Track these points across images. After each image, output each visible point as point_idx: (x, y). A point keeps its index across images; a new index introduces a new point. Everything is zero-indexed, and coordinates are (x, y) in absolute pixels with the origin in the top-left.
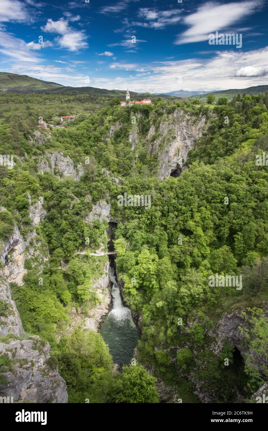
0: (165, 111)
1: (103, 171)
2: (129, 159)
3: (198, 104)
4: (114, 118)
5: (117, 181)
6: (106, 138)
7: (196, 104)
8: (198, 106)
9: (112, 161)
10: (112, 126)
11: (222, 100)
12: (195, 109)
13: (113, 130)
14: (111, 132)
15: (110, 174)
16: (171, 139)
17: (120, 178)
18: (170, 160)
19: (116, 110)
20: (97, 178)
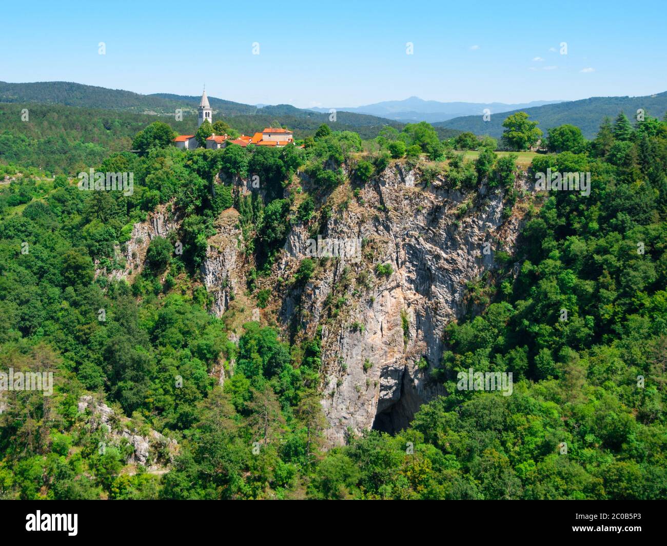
0: (344, 173)
1: (83, 405)
2: (202, 357)
3: (472, 148)
4: (148, 194)
5: (143, 446)
6: (109, 271)
7: (463, 147)
8: (471, 156)
9: (129, 363)
10: (138, 225)
11: (562, 134)
12: (461, 164)
13: (139, 241)
14: (131, 247)
15: (112, 420)
16: (372, 278)
17: (157, 435)
18: (371, 360)
19: (158, 166)
20: (56, 437)
